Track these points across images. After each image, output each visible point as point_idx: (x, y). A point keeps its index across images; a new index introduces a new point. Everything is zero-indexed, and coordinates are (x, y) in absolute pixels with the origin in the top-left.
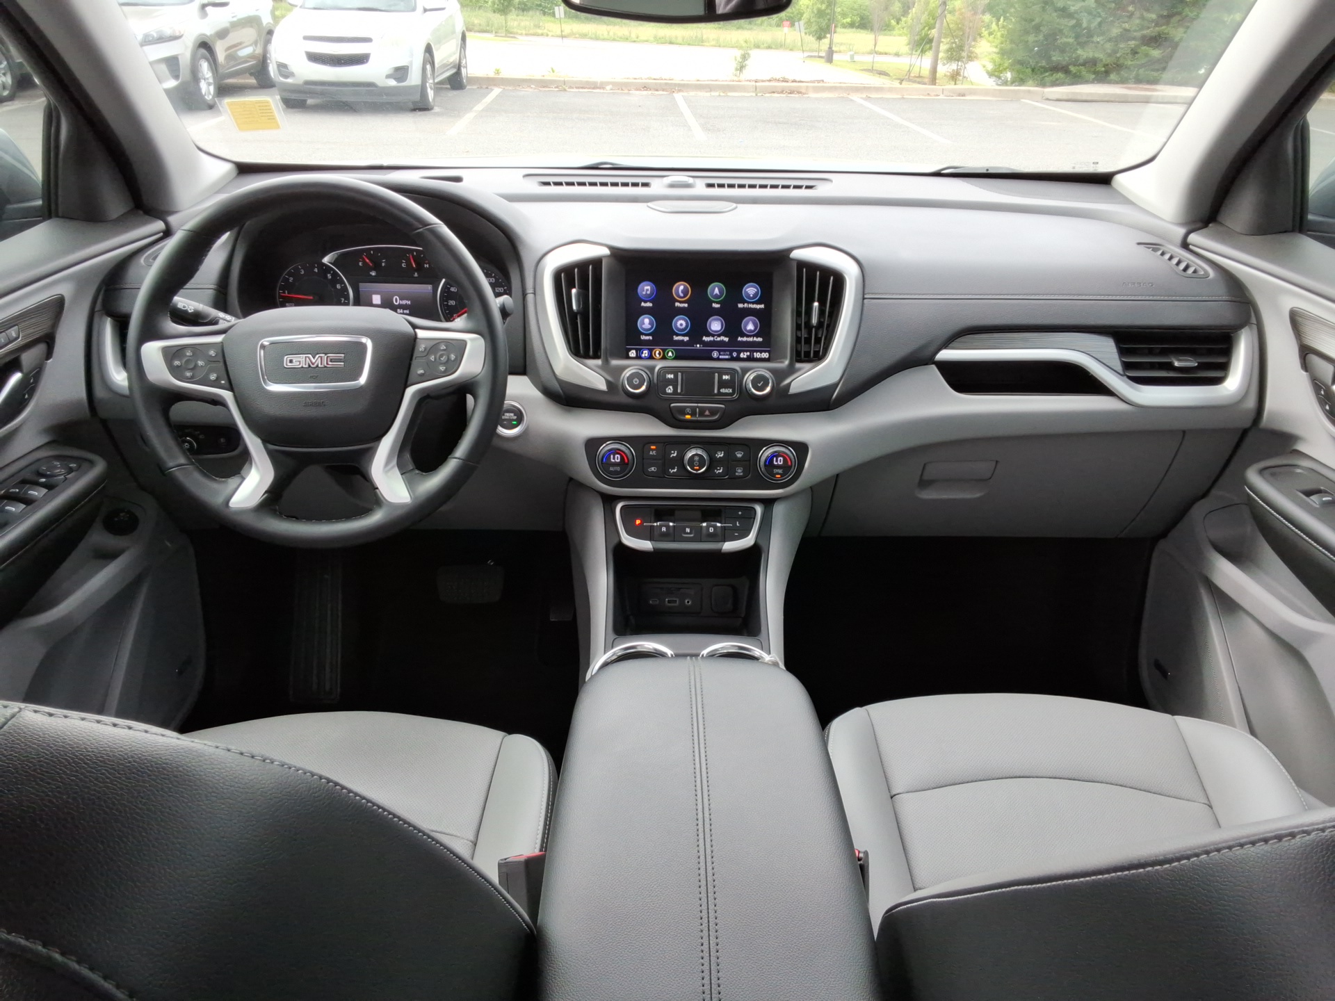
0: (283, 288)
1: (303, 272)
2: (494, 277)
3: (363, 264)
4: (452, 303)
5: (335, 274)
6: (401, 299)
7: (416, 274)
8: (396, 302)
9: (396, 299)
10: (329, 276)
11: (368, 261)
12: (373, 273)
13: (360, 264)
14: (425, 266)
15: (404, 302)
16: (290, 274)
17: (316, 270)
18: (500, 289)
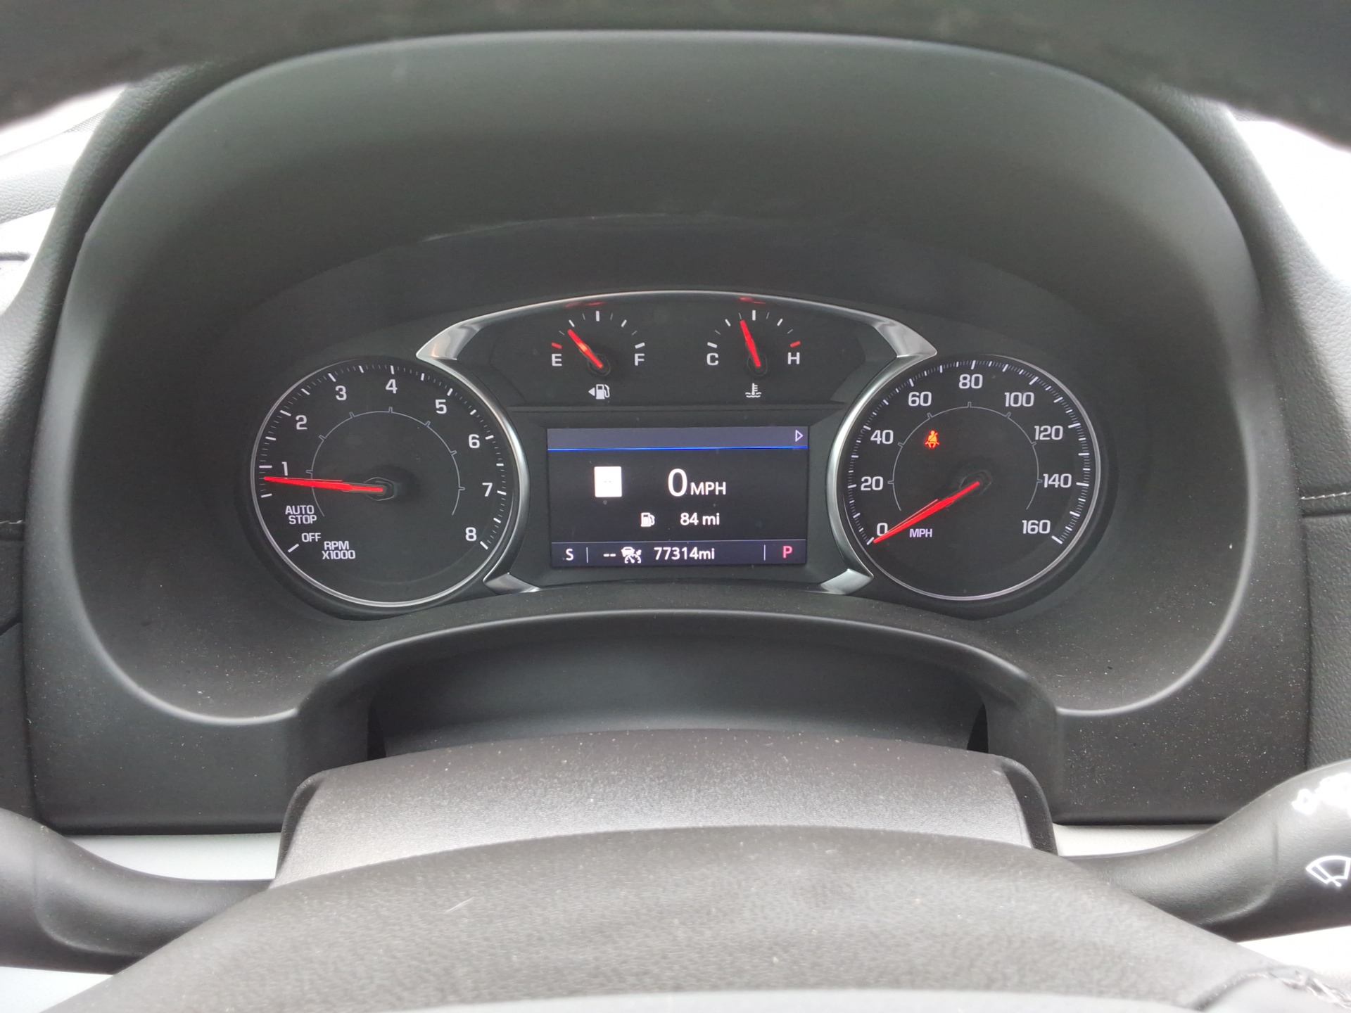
0: (272, 454)
1: (343, 394)
2: (1034, 388)
3: (564, 360)
4: (872, 483)
5: (462, 400)
6: (695, 478)
7: (754, 387)
8: (678, 487)
9: (678, 479)
10: (441, 406)
11: (583, 347)
12: (601, 393)
13: (555, 360)
14: (790, 358)
15: (704, 488)
16: (297, 404)
17: (392, 386)
18: (1051, 430)
